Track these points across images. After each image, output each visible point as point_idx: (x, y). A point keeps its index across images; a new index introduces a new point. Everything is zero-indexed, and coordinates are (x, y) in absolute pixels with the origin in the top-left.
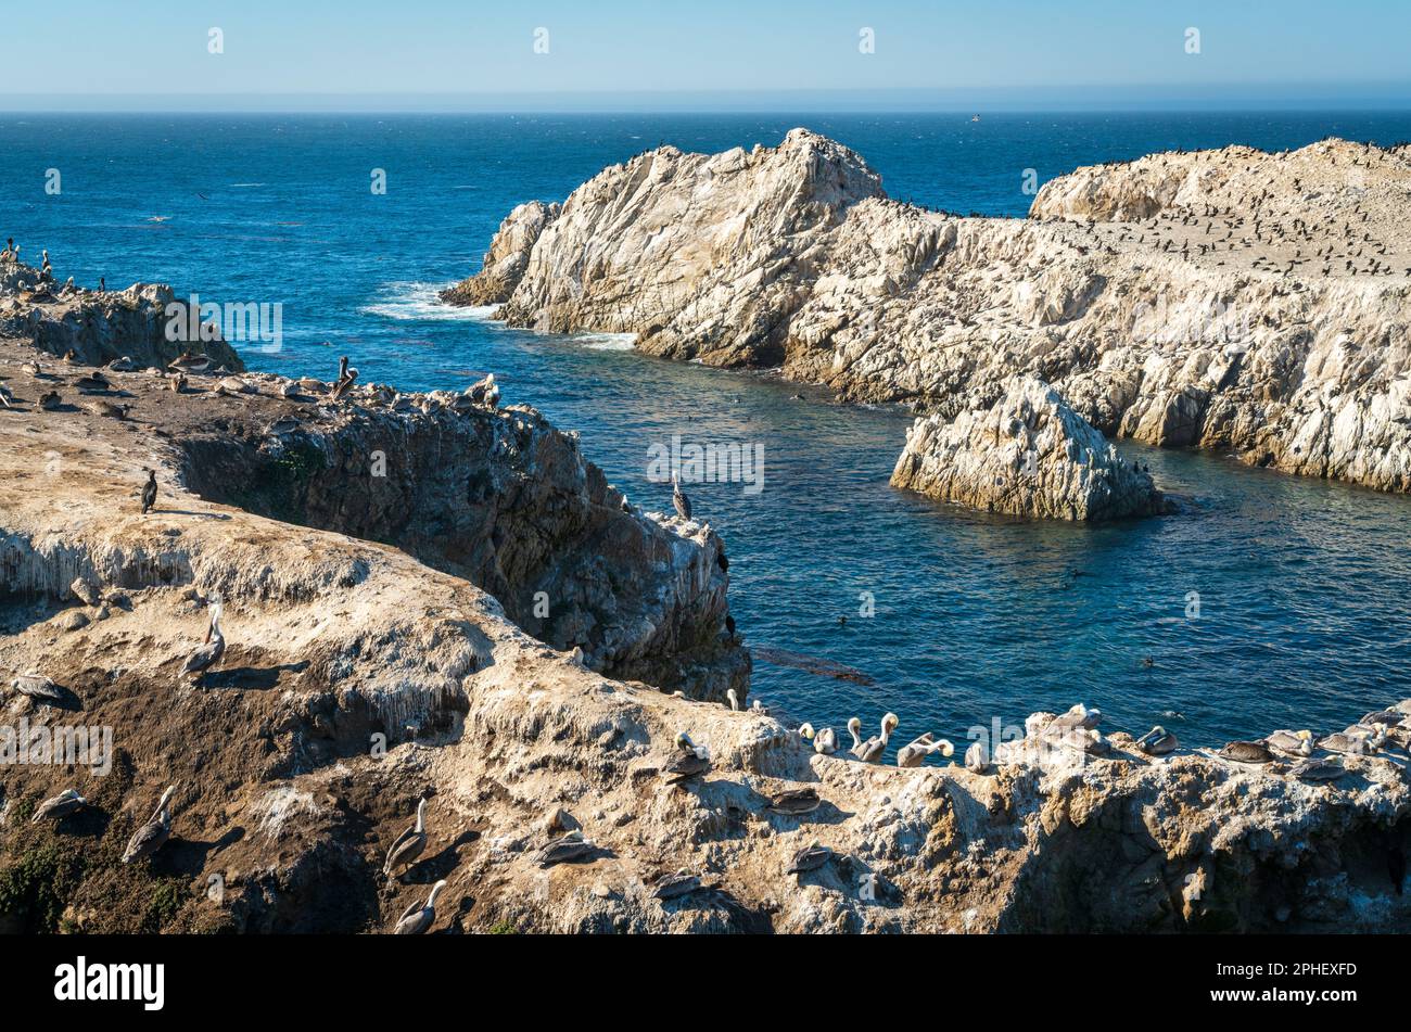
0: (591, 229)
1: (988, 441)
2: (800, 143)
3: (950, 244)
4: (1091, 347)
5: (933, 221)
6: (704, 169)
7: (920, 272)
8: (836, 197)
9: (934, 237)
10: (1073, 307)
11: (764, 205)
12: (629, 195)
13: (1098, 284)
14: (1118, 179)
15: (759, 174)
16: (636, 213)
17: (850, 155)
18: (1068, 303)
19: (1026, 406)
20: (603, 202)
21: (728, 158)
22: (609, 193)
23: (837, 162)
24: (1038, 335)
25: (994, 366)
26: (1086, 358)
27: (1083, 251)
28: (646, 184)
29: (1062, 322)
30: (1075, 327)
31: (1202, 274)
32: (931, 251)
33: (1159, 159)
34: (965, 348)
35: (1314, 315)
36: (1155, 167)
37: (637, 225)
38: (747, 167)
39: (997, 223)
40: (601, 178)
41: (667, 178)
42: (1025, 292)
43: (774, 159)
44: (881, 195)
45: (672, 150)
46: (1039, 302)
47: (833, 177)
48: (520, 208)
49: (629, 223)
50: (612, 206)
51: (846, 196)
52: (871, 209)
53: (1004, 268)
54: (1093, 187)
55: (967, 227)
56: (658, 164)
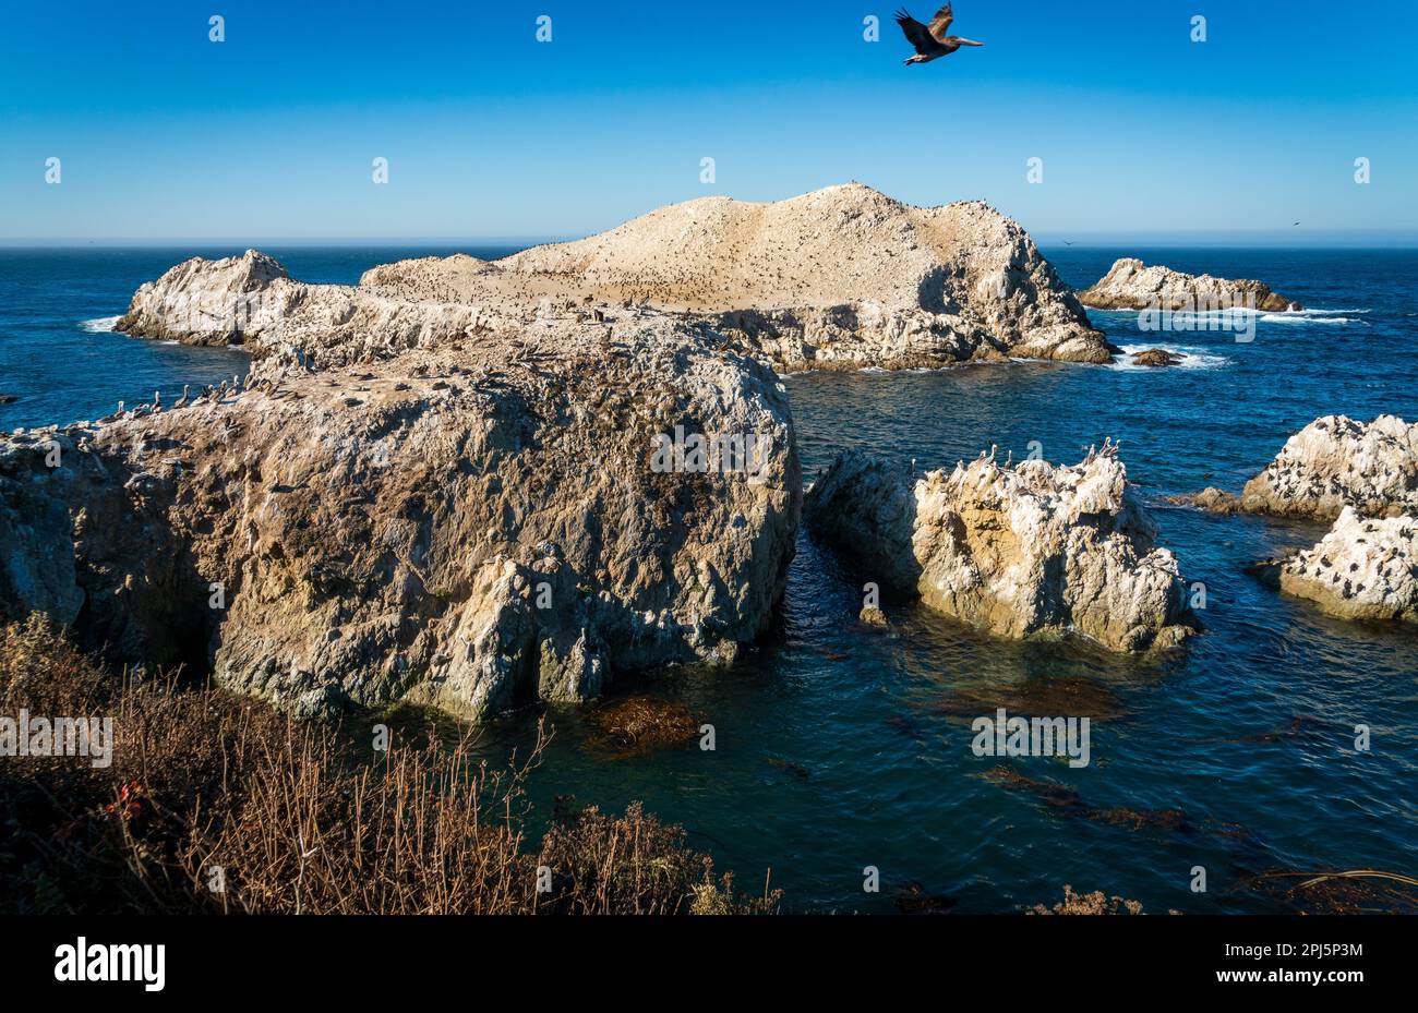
0: (166, 293)
1: (274, 368)
2: (250, 255)
3: (305, 295)
4: (351, 333)
5: (300, 287)
6: (213, 267)
7: (293, 306)
8: (265, 277)
9: (298, 293)
10: (344, 319)
11: (234, 281)
12: (182, 278)
13: (353, 309)
14: (388, 269)
15: (235, 267)
16: (185, 286)
17: (271, 260)
18: (342, 317)
19: (286, 354)
20: (171, 282)
21: (222, 262)
22: (172, 278)
23: (265, 263)
24: (331, 329)
25: (314, 343)
26: (349, 337)
27: (348, 297)
28: (189, 274)
29: (341, 324)
30: (346, 326)
31: (388, 305)
32: (298, 299)
33: (404, 262)
34: (303, 336)
35: (422, 318)
36: (403, 265)
37: (186, 290)
38: (231, 266)
39: (322, 286)
40: (171, 270)
41: (197, 271)
42: (327, 312)
43: (240, 262)
44: (284, 275)
45: (200, 259)
46: (332, 317)
47: (263, 269)
48: (144, 285)
49: (182, 290)
50: (174, 283)
51: (269, 277)
52: (279, 282)
53: (323, 304)
54: (380, 273)
55: (311, 288)
56: (194, 265)
